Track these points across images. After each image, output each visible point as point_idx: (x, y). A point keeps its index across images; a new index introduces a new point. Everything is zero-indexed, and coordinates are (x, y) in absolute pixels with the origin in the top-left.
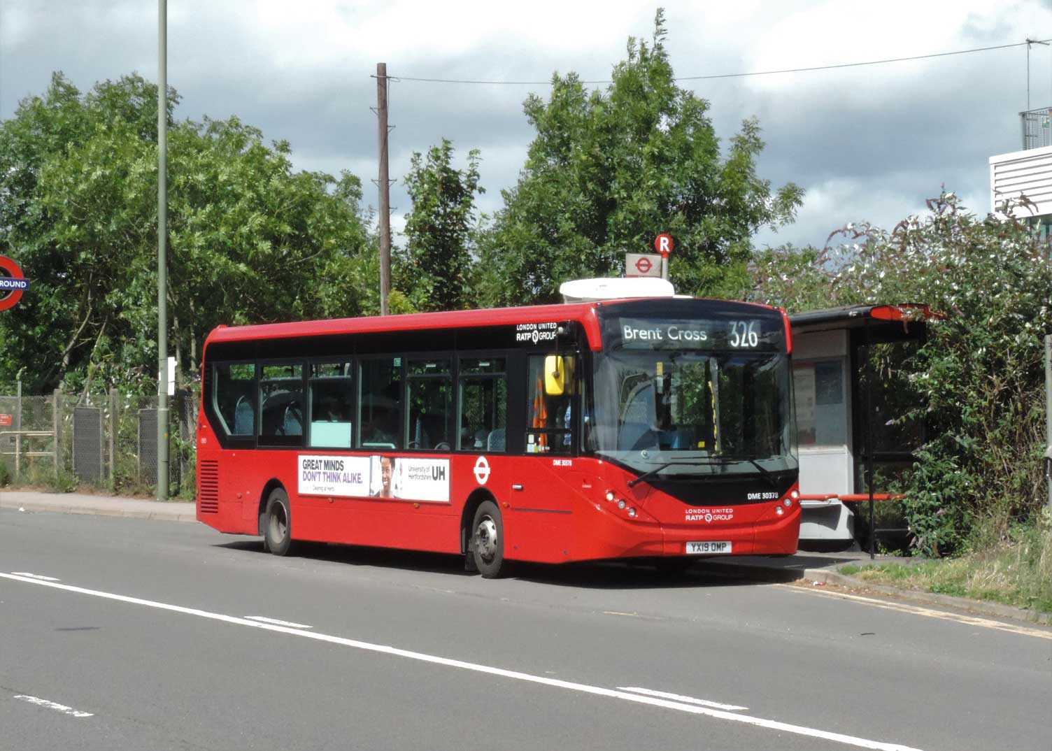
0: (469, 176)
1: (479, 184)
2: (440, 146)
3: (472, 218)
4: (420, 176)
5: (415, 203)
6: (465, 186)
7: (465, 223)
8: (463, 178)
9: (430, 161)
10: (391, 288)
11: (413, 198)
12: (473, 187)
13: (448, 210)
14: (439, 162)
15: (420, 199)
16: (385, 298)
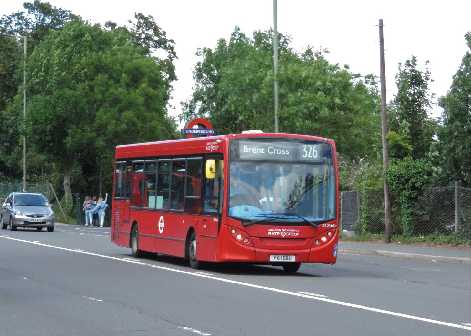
0: (426, 74)
1: (431, 78)
2: (411, 59)
3: (428, 95)
4: (401, 75)
5: (399, 88)
6: (423, 79)
7: (424, 97)
8: (423, 75)
9: (405, 67)
10: (388, 130)
11: (398, 85)
12: (427, 79)
13: (416, 91)
14: (410, 67)
15: (401, 86)
16: (385, 136)
